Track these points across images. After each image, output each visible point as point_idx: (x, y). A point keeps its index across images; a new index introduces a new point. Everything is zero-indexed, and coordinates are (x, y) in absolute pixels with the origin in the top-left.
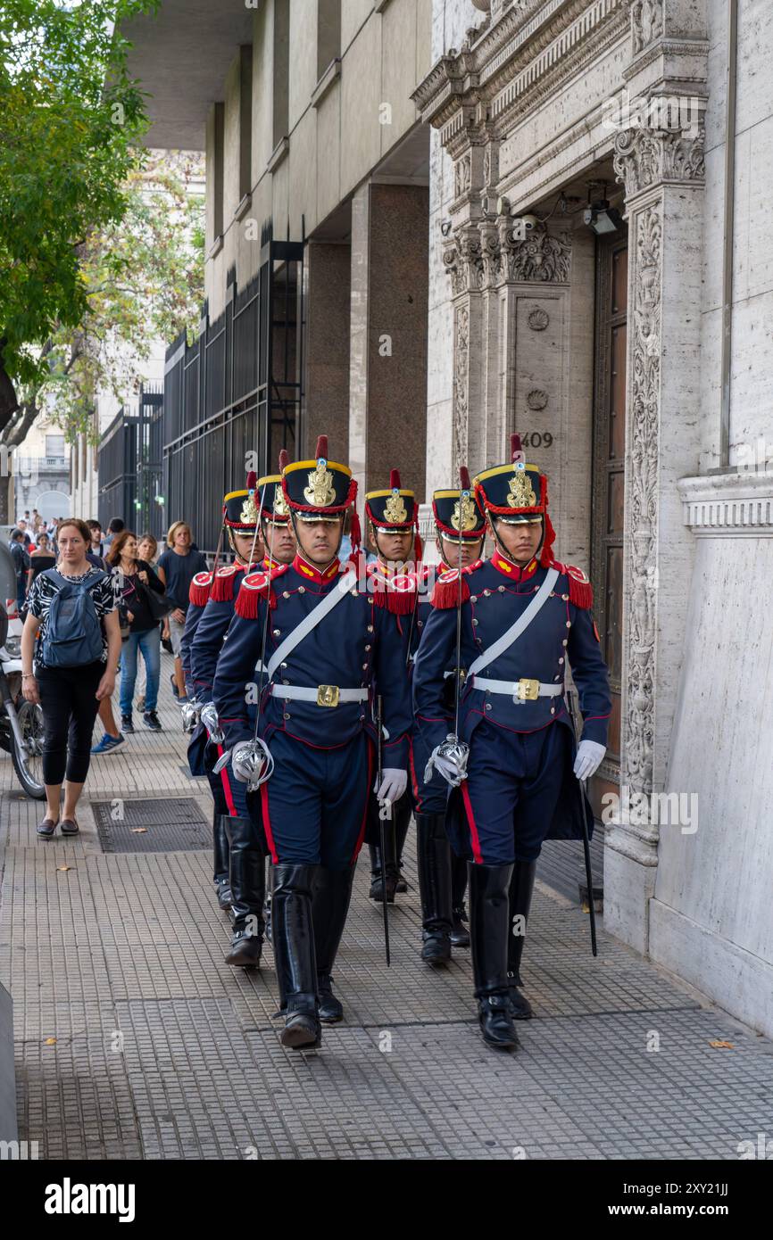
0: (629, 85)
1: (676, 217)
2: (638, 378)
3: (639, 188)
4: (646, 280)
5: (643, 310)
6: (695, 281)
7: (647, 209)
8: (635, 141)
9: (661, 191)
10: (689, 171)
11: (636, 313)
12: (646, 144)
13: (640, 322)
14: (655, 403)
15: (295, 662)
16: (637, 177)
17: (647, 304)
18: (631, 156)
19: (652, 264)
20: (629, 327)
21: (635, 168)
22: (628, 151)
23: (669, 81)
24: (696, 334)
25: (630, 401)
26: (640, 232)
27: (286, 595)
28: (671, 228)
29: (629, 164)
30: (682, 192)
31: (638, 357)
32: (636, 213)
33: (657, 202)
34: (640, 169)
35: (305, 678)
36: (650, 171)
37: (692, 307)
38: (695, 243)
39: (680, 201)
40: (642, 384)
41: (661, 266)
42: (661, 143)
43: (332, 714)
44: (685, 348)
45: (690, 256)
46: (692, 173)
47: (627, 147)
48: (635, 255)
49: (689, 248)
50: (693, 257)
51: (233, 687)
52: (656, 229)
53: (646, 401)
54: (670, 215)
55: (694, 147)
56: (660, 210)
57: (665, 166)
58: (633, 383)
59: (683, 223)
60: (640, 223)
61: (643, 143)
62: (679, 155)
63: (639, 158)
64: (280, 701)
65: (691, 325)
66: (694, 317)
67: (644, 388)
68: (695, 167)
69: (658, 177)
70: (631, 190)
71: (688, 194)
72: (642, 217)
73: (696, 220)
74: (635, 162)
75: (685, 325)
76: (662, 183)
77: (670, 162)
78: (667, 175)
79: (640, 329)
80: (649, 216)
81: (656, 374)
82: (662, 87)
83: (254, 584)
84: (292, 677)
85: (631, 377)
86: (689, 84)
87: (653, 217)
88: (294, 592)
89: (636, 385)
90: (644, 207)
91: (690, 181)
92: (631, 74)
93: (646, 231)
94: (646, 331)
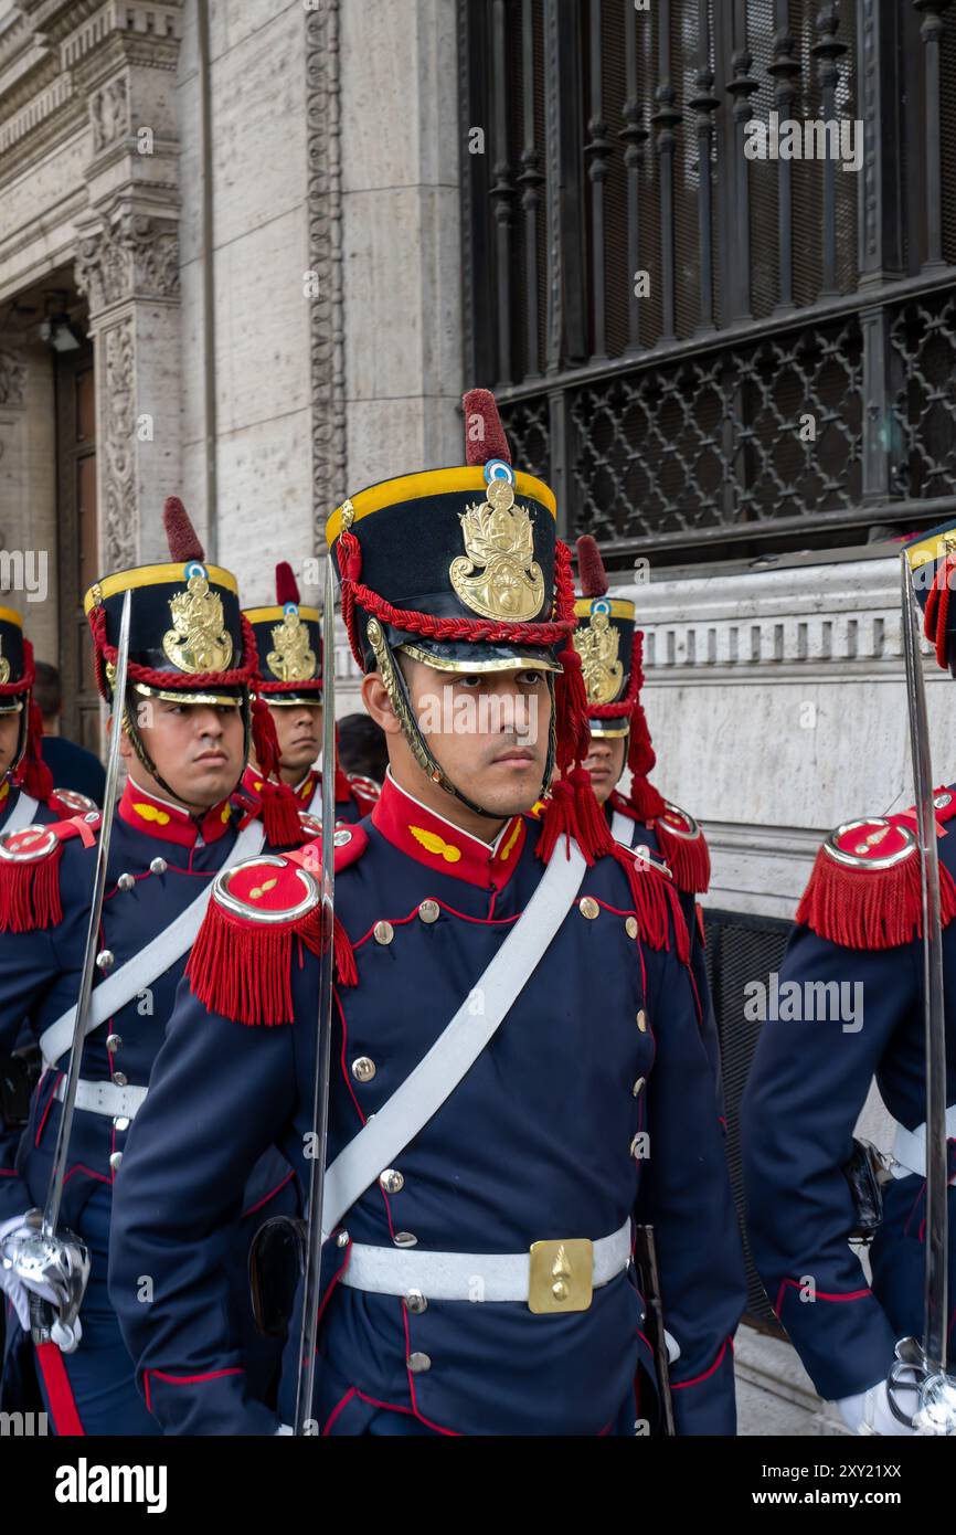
0: (92, 186)
1: (150, 337)
2: (112, 517)
3: (107, 303)
4: (118, 407)
5: (116, 440)
6: (174, 410)
7: (117, 326)
8: (100, 250)
9: (132, 309)
10: (162, 287)
11: (108, 445)
12: (113, 254)
13: (113, 455)
14: (133, 546)
15: (430, 1165)
16: (104, 290)
17: (121, 434)
18: (97, 266)
19: (124, 389)
20: (99, 459)
21: (102, 280)
22: (93, 261)
23: (138, 184)
24: (176, 469)
25: (102, 544)
26: (109, 353)
27: (384, 931)
28: (146, 350)
29: (94, 275)
30: (156, 310)
31: (111, 494)
32: (104, 330)
33: (128, 320)
34: (107, 281)
35: (472, 1218)
36: (118, 284)
37: (172, 438)
38: (172, 367)
39: (153, 319)
40: (117, 523)
41: (135, 393)
42: (131, 254)
43: (577, 1339)
44: (166, 484)
45: (166, 381)
46: (166, 288)
47: (91, 256)
48: (103, 379)
49: (166, 373)
50: (168, 382)
51: (190, 1257)
52: (127, 350)
53: (123, 544)
54: (143, 335)
55: (167, 260)
56: (132, 328)
57: (136, 280)
58: (107, 524)
59: (158, 344)
60: (109, 342)
61: (110, 252)
62: (151, 269)
63: (105, 269)
64: (386, 1309)
65: (171, 458)
66: (174, 450)
67: (120, 528)
68: (169, 283)
69: (128, 291)
70: (96, 304)
71: (163, 313)
72: (111, 336)
73: (173, 342)
74: (101, 273)
75: (163, 458)
76: (133, 299)
77: (141, 277)
78: (138, 290)
79: (113, 463)
80: (119, 335)
81: (133, 513)
82: (129, 191)
83: (265, 903)
84: (426, 1219)
85: (103, 515)
86: (160, 191)
87: (123, 337)
88: (406, 923)
89: (110, 525)
90: (112, 324)
91: (165, 298)
92: (93, 173)
93: (117, 352)
94: (120, 464)
